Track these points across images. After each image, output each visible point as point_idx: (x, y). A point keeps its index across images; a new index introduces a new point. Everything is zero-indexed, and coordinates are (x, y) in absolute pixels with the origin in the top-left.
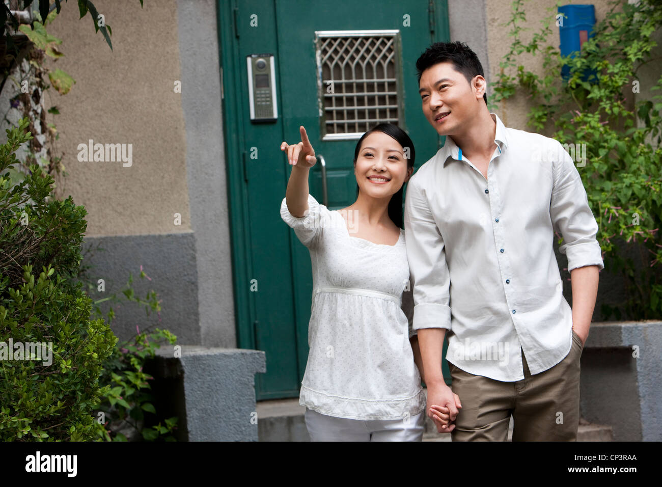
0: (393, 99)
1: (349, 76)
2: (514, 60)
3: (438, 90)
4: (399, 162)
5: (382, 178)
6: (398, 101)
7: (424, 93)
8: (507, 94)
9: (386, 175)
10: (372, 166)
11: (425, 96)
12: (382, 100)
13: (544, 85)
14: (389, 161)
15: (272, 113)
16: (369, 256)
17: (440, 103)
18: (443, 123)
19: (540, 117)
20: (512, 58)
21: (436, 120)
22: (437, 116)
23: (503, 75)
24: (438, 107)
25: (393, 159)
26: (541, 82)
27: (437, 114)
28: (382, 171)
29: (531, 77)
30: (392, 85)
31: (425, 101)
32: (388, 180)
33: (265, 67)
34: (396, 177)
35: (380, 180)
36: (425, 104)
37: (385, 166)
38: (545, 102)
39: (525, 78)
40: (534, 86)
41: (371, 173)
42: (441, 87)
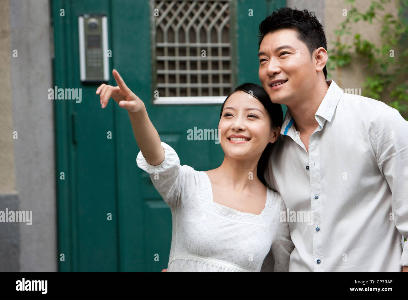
0: (226, 64)
1: (182, 40)
2: (350, 28)
3: (277, 56)
4: (258, 120)
5: (240, 137)
6: (232, 66)
7: (263, 57)
8: (342, 63)
9: (245, 134)
10: (231, 126)
11: (263, 60)
12: (215, 65)
13: (381, 54)
14: (248, 119)
15: (102, 74)
16: (230, 225)
17: (277, 70)
18: (277, 90)
19: (376, 87)
20: (348, 26)
21: (271, 86)
22: (273, 82)
23: (338, 44)
24: (276, 74)
25: (252, 117)
26: (378, 51)
27: (273, 80)
28: (240, 130)
29: (367, 45)
30: (226, 51)
31: (262, 65)
32: (248, 139)
33: (97, 27)
34: (256, 136)
35: (239, 139)
36: (262, 68)
37: (243, 125)
38: (382, 71)
39: (362, 47)
40: (371, 56)
41: (230, 133)
42: (281, 53)
